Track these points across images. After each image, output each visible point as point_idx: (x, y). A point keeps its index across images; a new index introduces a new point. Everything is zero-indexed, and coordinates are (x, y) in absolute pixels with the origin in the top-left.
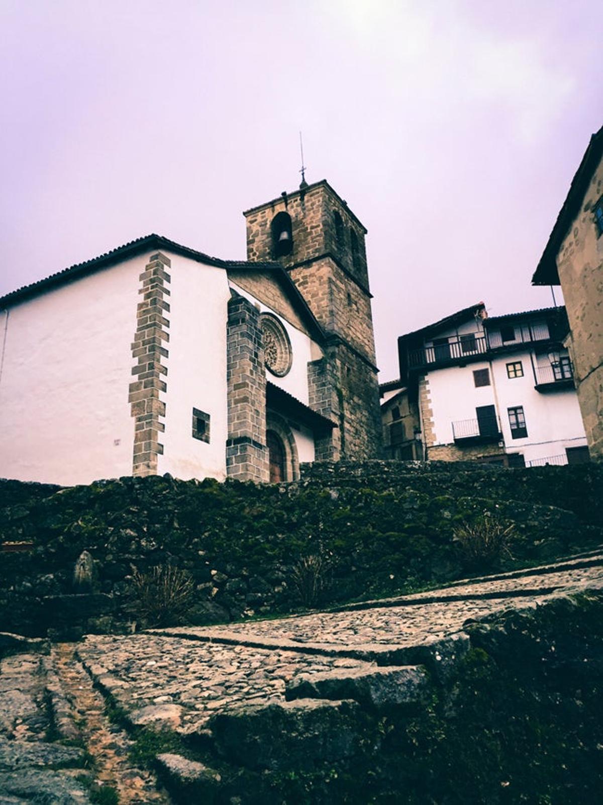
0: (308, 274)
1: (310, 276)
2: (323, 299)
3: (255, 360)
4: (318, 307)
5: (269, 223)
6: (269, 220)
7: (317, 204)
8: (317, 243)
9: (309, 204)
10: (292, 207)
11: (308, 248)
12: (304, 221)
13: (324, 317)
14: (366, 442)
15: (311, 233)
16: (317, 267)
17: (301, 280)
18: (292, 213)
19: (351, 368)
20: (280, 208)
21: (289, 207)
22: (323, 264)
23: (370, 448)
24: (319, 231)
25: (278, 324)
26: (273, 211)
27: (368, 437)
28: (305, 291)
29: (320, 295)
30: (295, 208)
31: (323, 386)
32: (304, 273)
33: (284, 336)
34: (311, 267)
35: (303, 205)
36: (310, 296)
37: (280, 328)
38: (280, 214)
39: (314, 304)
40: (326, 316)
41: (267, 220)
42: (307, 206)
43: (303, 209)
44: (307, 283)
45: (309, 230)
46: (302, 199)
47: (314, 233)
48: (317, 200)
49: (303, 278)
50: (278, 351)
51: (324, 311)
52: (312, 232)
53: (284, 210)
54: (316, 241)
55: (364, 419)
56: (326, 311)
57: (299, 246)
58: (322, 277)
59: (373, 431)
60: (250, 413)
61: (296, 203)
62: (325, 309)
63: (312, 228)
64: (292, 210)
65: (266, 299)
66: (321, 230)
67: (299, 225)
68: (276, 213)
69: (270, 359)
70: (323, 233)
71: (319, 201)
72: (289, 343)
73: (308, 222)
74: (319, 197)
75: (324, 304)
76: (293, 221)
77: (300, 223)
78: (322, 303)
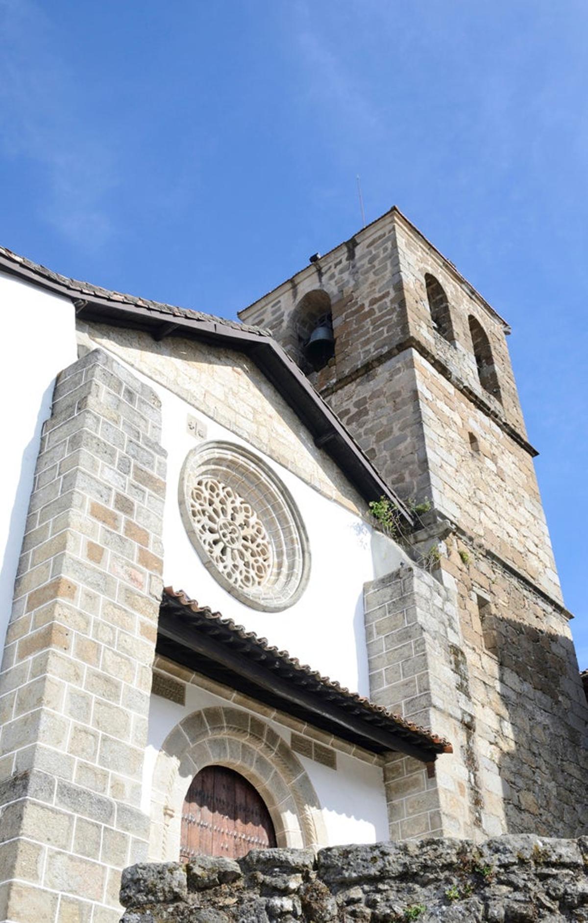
0: (368, 395)
1: (371, 398)
2: (403, 439)
3: (115, 518)
4: (392, 457)
5: (286, 318)
6: (286, 314)
7: (382, 256)
8: (385, 329)
9: (366, 260)
10: (332, 276)
11: (367, 342)
12: (355, 295)
13: (408, 478)
14: (554, 801)
15: (371, 312)
16: (387, 375)
17: (354, 410)
18: (332, 288)
19: (487, 597)
20: (308, 285)
21: (325, 278)
22: (399, 365)
23: (567, 817)
24: (389, 304)
25: (264, 477)
26: (295, 295)
27: (559, 785)
28: (362, 430)
29: (396, 432)
30: (337, 276)
31: (404, 639)
32: (358, 395)
33: (286, 510)
34: (374, 377)
35: (354, 267)
36: (373, 438)
37: (273, 488)
38: (308, 297)
39: (384, 453)
40: (412, 474)
41: (282, 315)
42: (363, 266)
43: (354, 274)
44: (367, 413)
45: (367, 309)
46: (351, 256)
47: (377, 311)
48: (381, 250)
49: (357, 404)
50: (271, 551)
51: (407, 464)
52: (373, 309)
53: (316, 286)
54: (382, 325)
55: (538, 733)
56: (413, 463)
57: (346, 344)
58: (399, 394)
59: (572, 769)
60: (69, 686)
61: (339, 267)
62: (408, 458)
63: (374, 302)
64: (332, 282)
65: (230, 415)
66: (392, 301)
67: (346, 305)
68: (300, 297)
69: (242, 567)
70: (396, 306)
71: (385, 249)
72: (301, 526)
73: (364, 294)
74: (384, 243)
75: (406, 449)
76: (333, 301)
77: (346, 301)
78: (401, 447)
